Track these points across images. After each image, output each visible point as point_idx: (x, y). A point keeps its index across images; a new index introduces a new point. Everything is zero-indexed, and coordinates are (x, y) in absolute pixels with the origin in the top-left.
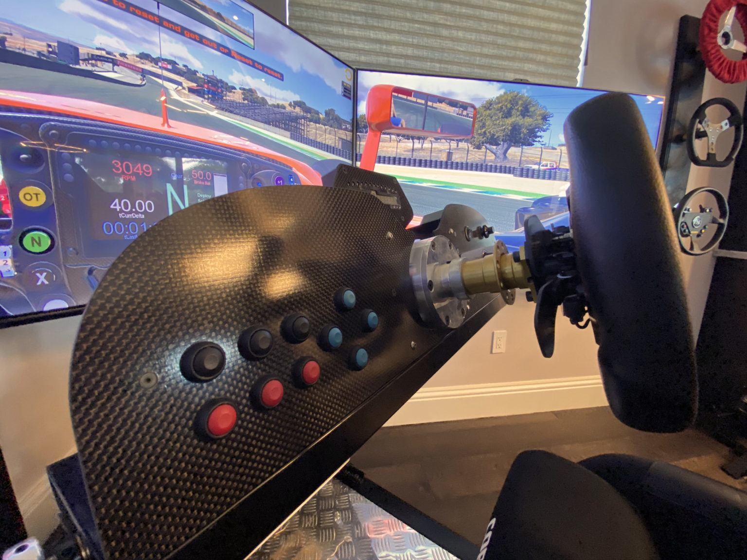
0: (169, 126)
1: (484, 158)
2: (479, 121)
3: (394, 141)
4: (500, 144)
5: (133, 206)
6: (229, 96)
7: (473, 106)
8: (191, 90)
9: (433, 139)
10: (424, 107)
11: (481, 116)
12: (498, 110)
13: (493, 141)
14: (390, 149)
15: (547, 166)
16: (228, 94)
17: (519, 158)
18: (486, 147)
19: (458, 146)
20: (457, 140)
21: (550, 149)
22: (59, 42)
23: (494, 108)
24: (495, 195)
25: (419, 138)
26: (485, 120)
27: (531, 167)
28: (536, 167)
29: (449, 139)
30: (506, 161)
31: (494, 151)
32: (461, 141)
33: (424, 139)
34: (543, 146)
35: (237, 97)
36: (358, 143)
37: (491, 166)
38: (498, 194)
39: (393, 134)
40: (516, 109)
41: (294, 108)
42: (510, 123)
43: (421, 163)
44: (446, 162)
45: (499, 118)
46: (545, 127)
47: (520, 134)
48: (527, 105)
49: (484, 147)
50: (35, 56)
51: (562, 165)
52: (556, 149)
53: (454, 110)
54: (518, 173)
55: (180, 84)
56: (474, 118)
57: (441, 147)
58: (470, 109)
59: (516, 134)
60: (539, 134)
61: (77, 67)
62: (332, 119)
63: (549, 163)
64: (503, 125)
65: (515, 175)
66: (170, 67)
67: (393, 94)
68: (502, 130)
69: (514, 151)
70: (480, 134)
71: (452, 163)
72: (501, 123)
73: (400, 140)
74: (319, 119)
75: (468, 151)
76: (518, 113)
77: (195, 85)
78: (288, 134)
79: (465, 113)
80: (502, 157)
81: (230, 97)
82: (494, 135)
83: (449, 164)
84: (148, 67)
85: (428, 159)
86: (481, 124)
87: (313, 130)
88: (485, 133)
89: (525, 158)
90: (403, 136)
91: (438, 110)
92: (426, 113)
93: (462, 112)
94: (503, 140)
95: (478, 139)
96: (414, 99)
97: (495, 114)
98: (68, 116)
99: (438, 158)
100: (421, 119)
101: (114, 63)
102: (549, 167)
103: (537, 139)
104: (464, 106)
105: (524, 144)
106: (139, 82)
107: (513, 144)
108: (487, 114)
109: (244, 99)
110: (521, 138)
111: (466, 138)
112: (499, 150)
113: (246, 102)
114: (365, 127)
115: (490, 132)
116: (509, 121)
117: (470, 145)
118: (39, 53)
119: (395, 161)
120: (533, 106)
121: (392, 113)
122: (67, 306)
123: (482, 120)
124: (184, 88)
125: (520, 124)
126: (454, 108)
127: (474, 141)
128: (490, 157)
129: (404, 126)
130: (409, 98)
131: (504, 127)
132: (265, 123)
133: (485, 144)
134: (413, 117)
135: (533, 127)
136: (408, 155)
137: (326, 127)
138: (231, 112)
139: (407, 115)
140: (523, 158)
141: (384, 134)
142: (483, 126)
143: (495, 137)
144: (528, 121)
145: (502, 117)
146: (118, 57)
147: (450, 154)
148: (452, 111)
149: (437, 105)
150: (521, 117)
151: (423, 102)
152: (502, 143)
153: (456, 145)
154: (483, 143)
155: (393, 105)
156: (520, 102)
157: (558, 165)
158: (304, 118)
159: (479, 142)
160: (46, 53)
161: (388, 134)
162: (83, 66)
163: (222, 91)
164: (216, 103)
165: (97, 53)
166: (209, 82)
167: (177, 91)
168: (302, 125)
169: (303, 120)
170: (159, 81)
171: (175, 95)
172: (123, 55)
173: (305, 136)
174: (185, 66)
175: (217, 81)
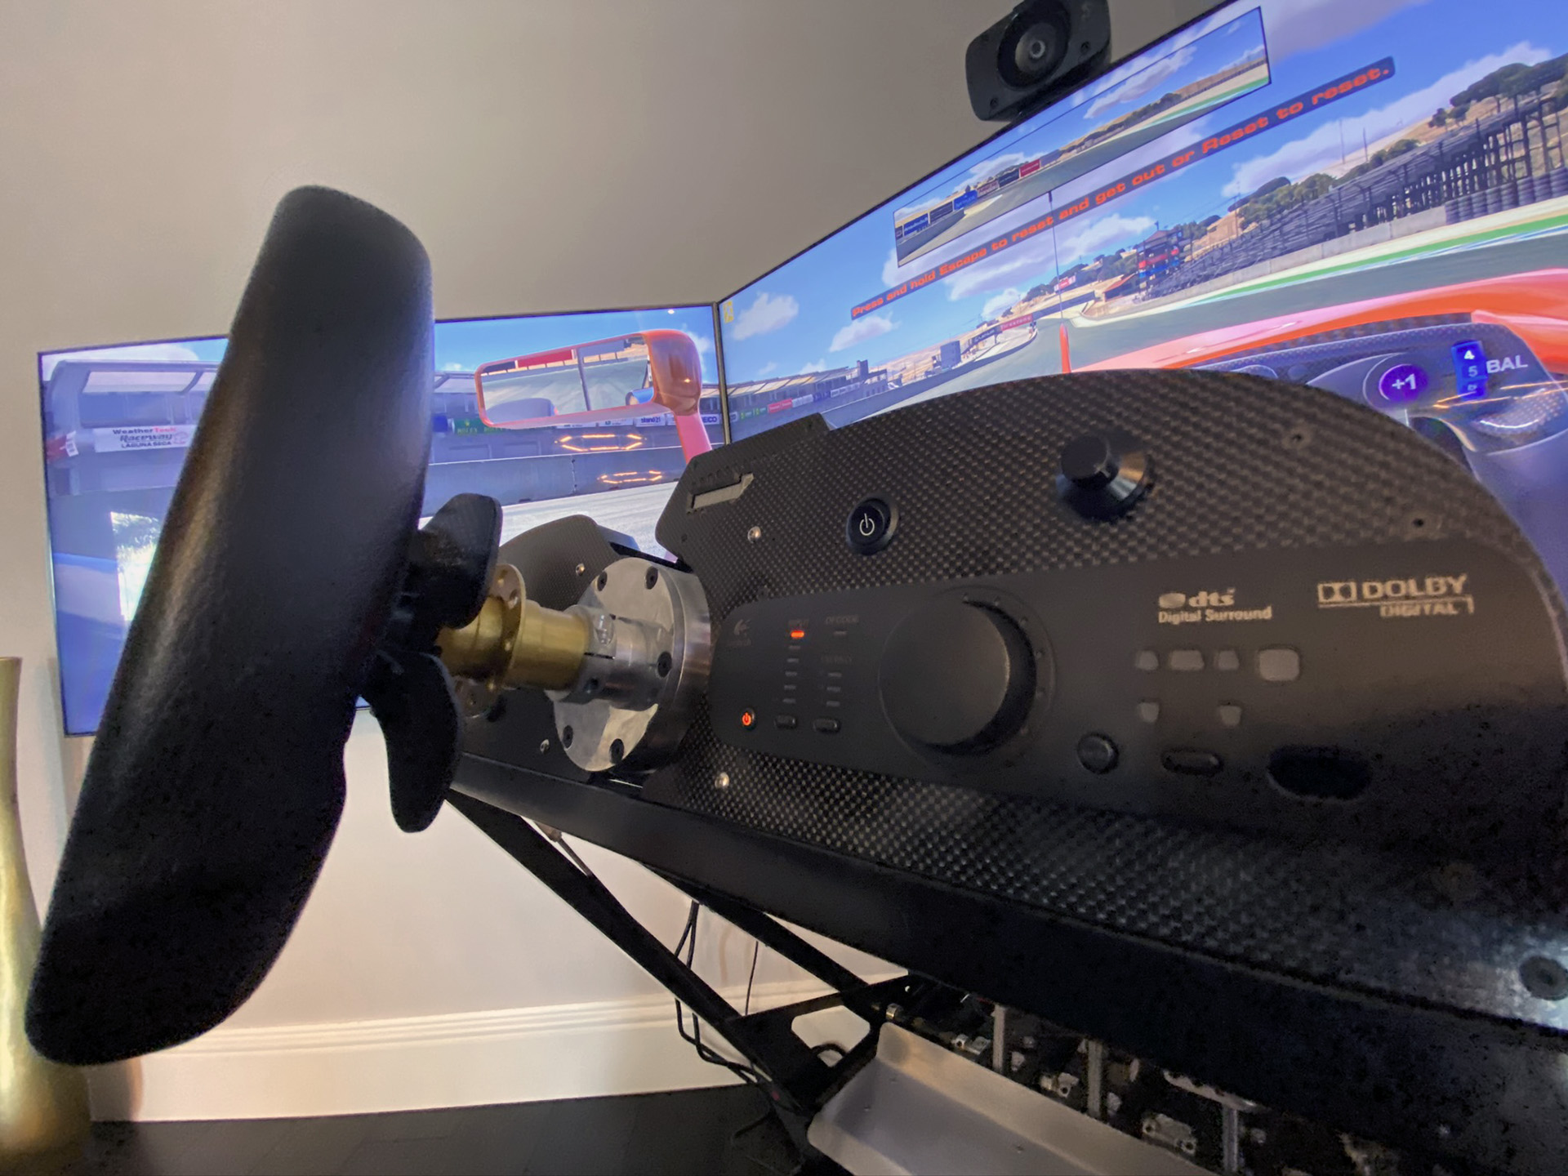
6: (1200, 247)
8: (1111, 294)
16: (1196, 243)
22: (943, 347)
50: (924, 378)
55: (1090, 297)
61: (960, 365)
66: (1072, 281)
77: (1119, 278)
78: (1440, 212)
81: (1202, 247)
84: (1041, 304)
101: (996, 331)
106: (1027, 339)
109: (1244, 226)
113: (1253, 226)
118: (927, 373)
124: (1098, 300)
132: (1329, 236)
138: (1207, 278)
146: (1002, 320)
160: (931, 370)
162: (965, 361)
163: (1181, 249)
164: (1166, 284)
165: (978, 332)
166: (1147, 252)
167: (1086, 313)
168: (1509, 145)
169: (1516, 127)
170: (1057, 316)
171: (1082, 322)
172: (1008, 313)
173: (1538, 174)
174: (1098, 259)
175: (1169, 235)
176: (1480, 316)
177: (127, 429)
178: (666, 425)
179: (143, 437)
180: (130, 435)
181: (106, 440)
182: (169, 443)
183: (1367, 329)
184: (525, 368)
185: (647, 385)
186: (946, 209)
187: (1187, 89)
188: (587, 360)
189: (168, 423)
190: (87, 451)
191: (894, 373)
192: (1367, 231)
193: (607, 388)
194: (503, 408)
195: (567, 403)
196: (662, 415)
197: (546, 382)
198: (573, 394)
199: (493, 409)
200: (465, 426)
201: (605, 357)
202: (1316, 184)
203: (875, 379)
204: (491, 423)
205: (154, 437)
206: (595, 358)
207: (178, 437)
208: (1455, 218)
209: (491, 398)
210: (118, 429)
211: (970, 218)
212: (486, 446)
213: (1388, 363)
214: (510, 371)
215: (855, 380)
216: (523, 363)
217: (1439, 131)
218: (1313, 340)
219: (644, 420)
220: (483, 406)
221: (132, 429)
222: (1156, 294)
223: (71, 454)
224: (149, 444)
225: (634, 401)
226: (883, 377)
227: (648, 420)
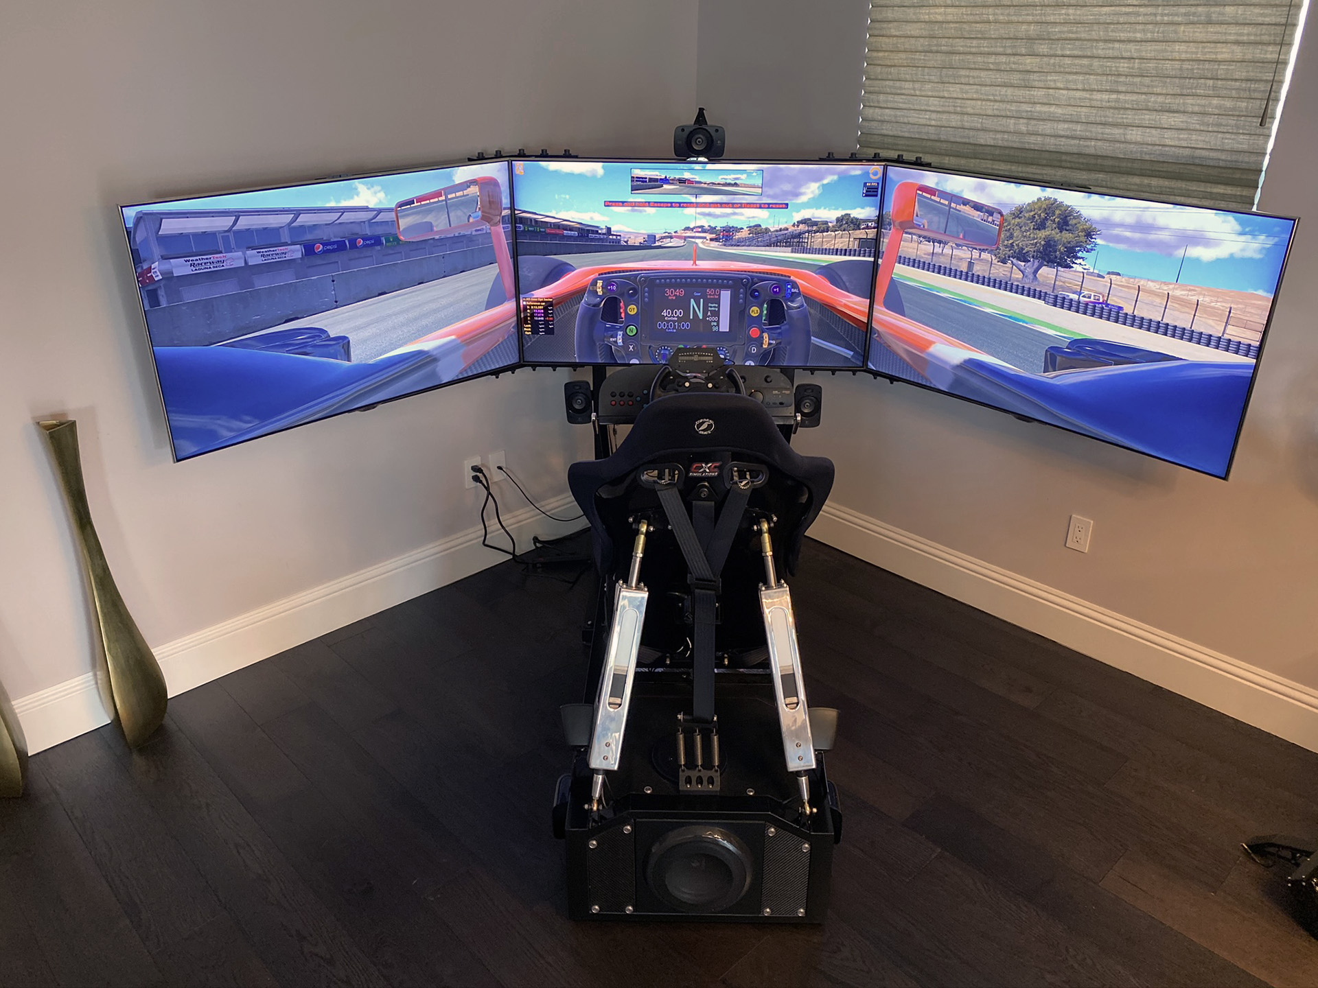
0: (696, 265)
1: (1009, 275)
2: (1006, 230)
3: (915, 241)
4: (1030, 261)
5: (672, 314)
7: (1000, 213)
8: (711, 240)
9: (954, 245)
10: (947, 208)
11: (1009, 224)
12: (1029, 219)
13: (1022, 257)
14: (910, 250)
15: (1090, 297)
16: (737, 234)
17: (1053, 282)
18: (1012, 262)
19: (980, 256)
20: (980, 249)
21: (1095, 276)
22: (648, 235)
23: (1025, 217)
24: (1021, 323)
25: (940, 242)
26: (1013, 229)
27: (1068, 296)
28: (1075, 297)
29: (971, 248)
30: (1037, 283)
31: (1022, 268)
32: (983, 250)
33: (946, 243)
34: (1086, 271)
35: (744, 234)
36: (882, 239)
37: (1018, 286)
38: (1024, 322)
39: (914, 234)
40: (1051, 221)
41: (798, 226)
42: (1043, 236)
43: (939, 270)
44: (967, 273)
45: (1030, 229)
46: (1089, 247)
47: (1056, 252)
48: (1066, 217)
49: (1009, 261)
50: (638, 244)
51: (1113, 300)
52: (1104, 277)
53: (979, 215)
54: (1051, 300)
55: (705, 238)
56: (1001, 226)
57: (962, 255)
58: (997, 216)
59: (1050, 251)
60: (1080, 254)
62: (847, 223)
63: (1093, 294)
64: (1034, 239)
65: (1047, 303)
66: (700, 230)
67: (918, 192)
68: (1032, 244)
69: (1047, 273)
70: (1006, 246)
71: (973, 274)
72: (1032, 236)
73: (921, 241)
74: (828, 227)
75: (991, 264)
76: (1055, 226)
77: (714, 236)
78: (789, 249)
79: (990, 219)
80: (1031, 277)
81: (738, 236)
82: (1023, 249)
83: (969, 276)
84: (689, 234)
85: (948, 266)
86: (1008, 234)
87: (818, 240)
88: (1012, 244)
89: (1061, 283)
90: (924, 237)
91: (961, 213)
92: (948, 215)
93: (988, 218)
94: (1033, 257)
95: (1004, 251)
96: (938, 199)
97: (1026, 224)
98: (648, 270)
99: (959, 267)
100: (943, 221)
101: (671, 237)
102: (1092, 299)
103: (1078, 261)
104: (990, 212)
105: (1059, 265)
106: (682, 244)
107: (1045, 263)
108: (1016, 223)
109: (749, 234)
110: (1056, 257)
111: (990, 249)
112: (1029, 268)
113: (751, 235)
114: (890, 224)
115: (1018, 245)
116: (1043, 234)
117: (994, 258)
118: (640, 243)
119: (914, 263)
120: (1074, 218)
121: (915, 212)
122: (638, 363)
123: (1009, 229)
124: (708, 240)
125: (1056, 239)
126: (979, 213)
127: (999, 253)
128: (1016, 274)
129: (926, 227)
130: (933, 197)
131: (1035, 241)
132: (768, 246)
133: (1011, 259)
134: (936, 219)
135: (1072, 244)
136: (928, 259)
137: (836, 233)
138: (738, 246)
139: (930, 216)
140: (1057, 283)
141: (907, 233)
142: (1011, 237)
143: (1024, 252)
144: (1066, 236)
145: (1034, 229)
146: (674, 234)
147: (971, 264)
148: (976, 215)
149: (961, 207)
150: (1057, 230)
151: (947, 203)
152: (1032, 260)
153: (978, 254)
154: (1009, 257)
155: (916, 203)
156: (1057, 212)
157: (1106, 299)
158: (808, 232)
159: (1004, 255)
160: (642, 242)
161: (910, 234)
162: (657, 244)
163: (733, 234)
164: (728, 243)
165: (664, 235)
166: (724, 230)
167: (703, 243)
168: (805, 238)
169: (807, 234)
170: (693, 240)
171: (701, 245)
172: (676, 232)
173: (809, 247)
174: (709, 226)
175: (730, 228)
176: (792, 278)
177: (194, 258)
178: (486, 232)
179: (205, 264)
180: (196, 262)
181: (180, 267)
182: (223, 266)
183: (771, 274)
184: (419, 204)
185: (478, 210)
186: (656, 180)
187: (741, 184)
188: (449, 197)
189: (221, 252)
190: (168, 277)
191: (624, 238)
192: (775, 248)
193: (459, 213)
194: (409, 229)
195: (440, 224)
196: (484, 227)
197: (429, 211)
198: (443, 217)
199: (404, 230)
200: (390, 242)
201: (458, 194)
202: (767, 230)
203: (615, 237)
204: (402, 238)
205: (213, 262)
206: (453, 195)
207: (228, 262)
208: (792, 252)
209: (404, 223)
210: (188, 259)
211: (665, 189)
212: (401, 252)
213: (775, 284)
214: (412, 206)
215: (604, 234)
216: (420, 199)
217: (793, 228)
218: (760, 273)
219: (476, 231)
220: (399, 229)
221: (198, 258)
222: (725, 245)
223: (156, 279)
224: (210, 268)
225: (471, 220)
226: (619, 237)
227: (478, 230)
